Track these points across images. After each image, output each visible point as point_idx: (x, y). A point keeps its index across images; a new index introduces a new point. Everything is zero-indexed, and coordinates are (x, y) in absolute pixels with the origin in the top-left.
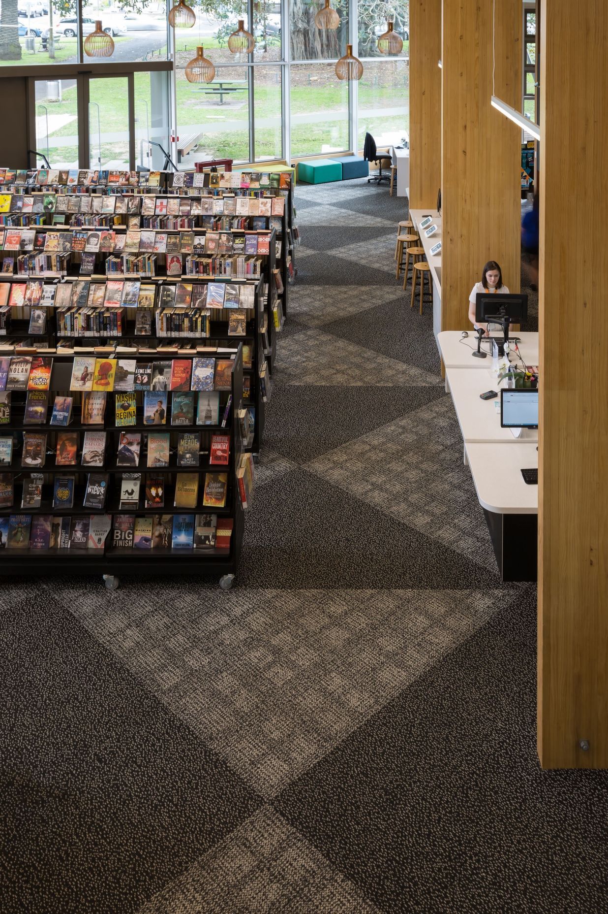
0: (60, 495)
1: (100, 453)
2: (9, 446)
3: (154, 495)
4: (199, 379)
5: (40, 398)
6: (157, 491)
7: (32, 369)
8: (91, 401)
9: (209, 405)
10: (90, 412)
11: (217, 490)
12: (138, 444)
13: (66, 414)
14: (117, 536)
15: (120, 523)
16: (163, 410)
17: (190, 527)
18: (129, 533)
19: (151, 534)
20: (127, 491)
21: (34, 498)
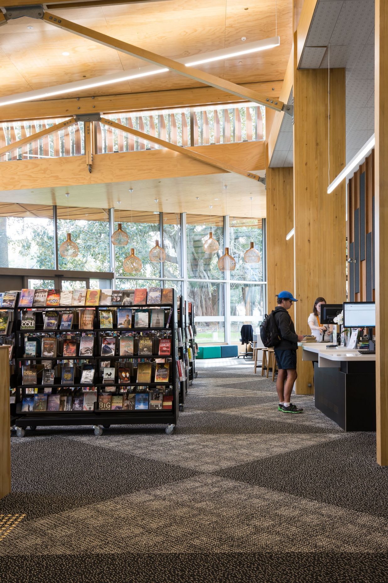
0: (66, 377)
1: (91, 348)
2: (34, 346)
3: (124, 376)
4: (152, 298)
5: (53, 315)
6: (126, 374)
7: (49, 295)
8: (85, 316)
9: (158, 317)
10: (84, 322)
11: (163, 373)
12: (114, 344)
13: (70, 323)
14: (101, 406)
15: (103, 399)
16: (130, 320)
17: (146, 401)
18: (108, 404)
19: (122, 405)
20: (107, 374)
21: (50, 379)
